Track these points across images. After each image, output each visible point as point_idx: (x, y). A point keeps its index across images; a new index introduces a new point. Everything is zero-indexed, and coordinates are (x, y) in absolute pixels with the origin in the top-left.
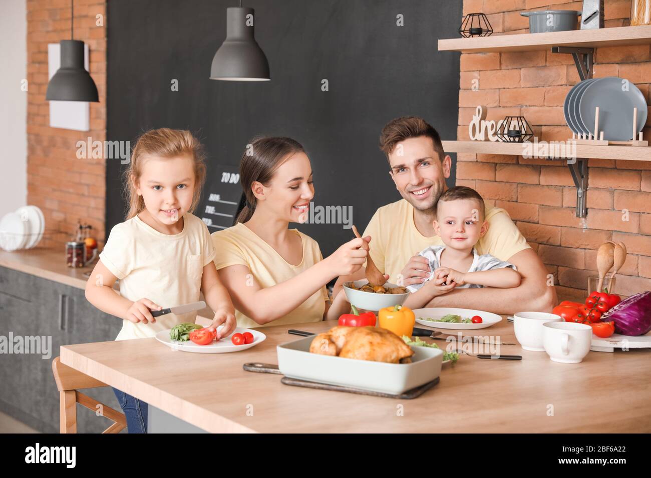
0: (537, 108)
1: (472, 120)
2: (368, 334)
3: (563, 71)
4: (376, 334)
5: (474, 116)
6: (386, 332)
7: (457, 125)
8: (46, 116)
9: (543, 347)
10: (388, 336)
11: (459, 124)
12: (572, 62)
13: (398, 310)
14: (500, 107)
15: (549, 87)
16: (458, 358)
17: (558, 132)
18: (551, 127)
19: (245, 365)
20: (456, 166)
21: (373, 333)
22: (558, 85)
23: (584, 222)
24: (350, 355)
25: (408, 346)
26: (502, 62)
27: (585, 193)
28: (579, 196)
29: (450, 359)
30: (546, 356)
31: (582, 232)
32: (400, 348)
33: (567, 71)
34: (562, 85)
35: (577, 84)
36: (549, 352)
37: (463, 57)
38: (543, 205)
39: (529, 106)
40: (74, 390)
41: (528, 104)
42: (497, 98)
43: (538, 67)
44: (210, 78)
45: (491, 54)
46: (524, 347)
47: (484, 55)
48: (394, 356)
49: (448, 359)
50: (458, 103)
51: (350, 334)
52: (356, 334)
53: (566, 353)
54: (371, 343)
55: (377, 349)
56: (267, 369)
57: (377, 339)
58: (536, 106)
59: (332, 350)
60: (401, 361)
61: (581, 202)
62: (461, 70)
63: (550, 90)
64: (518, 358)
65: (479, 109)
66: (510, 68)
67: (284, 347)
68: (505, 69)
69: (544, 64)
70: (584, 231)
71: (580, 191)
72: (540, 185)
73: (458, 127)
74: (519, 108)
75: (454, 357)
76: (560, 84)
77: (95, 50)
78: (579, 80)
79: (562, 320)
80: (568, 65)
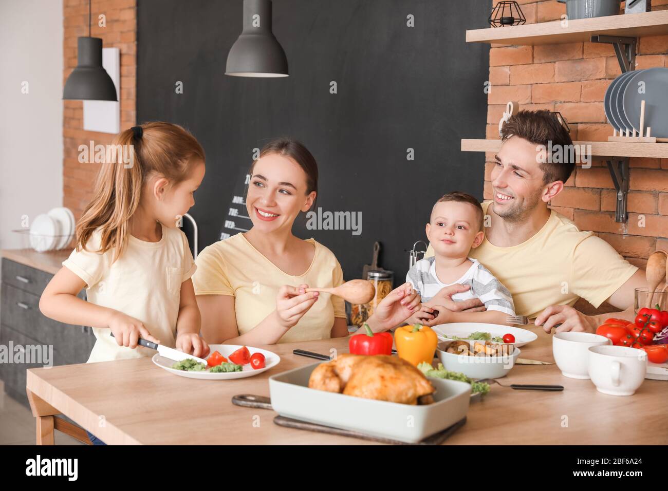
0: (572, 104)
1: (502, 117)
2: (379, 366)
3: (602, 63)
4: (389, 366)
5: (504, 113)
6: (401, 363)
7: (486, 123)
8: (80, 120)
9: (588, 375)
10: (404, 368)
11: (488, 122)
12: (613, 53)
13: (418, 330)
14: (532, 103)
15: (586, 82)
16: (488, 390)
17: (596, 130)
18: (588, 125)
19: (234, 398)
20: (484, 167)
21: (386, 365)
22: (597, 79)
23: (624, 227)
24: (357, 392)
25: (428, 380)
26: (535, 55)
27: (625, 196)
28: (620, 199)
29: (479, 391)
30: (591, 385)
31: (622, 239)
32: (418, 384)
33: (606, 64)
34: (600, 79)
35: (617, 77)
36: (596, 381)
37: (492, 52)
38: (578, 209)
39: (564, 102)
40: (53, 416)
41: (563, 100)
42: (529, 94)
43: (573, 60)
44: (226, 74)
45: (523, 46)
46: (565, 374)
47: (515, 49)
48: (410, 394)
49: (476, 392)
50: (487, 100)
51: (357, 365)
52: (364, 366)
53: (617, 384)
54: (382, 378)
55: (389, 384)
56: (259, 404)
57: (389, 372)
58: (571, 102)
59: (334, 384)
60: (420, 401)
61: (621, 206)
62: (491, 65)
63: (587, 85)
64: (559, 389)
65: (510, 105)
66: (543, 61)
67: (277, 379)
68: (537, 63)
69: (581, 57)
70: (624, 238)
71: (620, 194)
72: (575, 187)
73: (487, 125)
74: (553, 104)
75: (484, 389)
76: (599, 78)
77: (126, 54)
78: (620, 73)
79: (608, 344)
80: (607, 57)
